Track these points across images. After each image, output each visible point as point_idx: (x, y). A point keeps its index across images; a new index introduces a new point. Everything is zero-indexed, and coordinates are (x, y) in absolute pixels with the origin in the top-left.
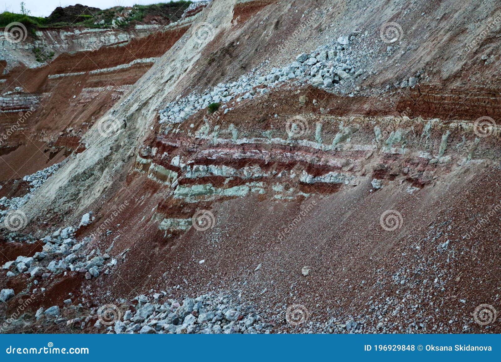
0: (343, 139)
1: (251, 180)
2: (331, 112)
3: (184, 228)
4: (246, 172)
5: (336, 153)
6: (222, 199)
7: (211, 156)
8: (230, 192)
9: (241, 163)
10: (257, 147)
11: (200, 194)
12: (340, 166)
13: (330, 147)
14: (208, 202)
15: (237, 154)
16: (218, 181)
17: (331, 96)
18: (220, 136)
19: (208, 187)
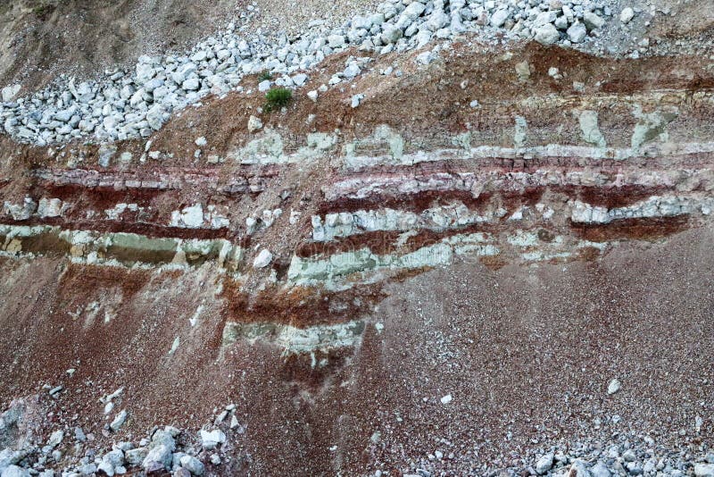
0: (652, 135)
1: (451, 232)
2: (606, 88)
3: (348, 343)
4: (438, 217)
5: (648, 162)
6: (401, 276)
7: (355, 193)
8: (417, 259)
9: (421, 202)
10: (448, 166)
11: (352, 272)
12: (668, 183)
13: (628, 152)
14: (372, 286)
15: (409, 186)
16: (380, 242)
17: (589, 58)
18: (359, 151)
19: (365, 256)
